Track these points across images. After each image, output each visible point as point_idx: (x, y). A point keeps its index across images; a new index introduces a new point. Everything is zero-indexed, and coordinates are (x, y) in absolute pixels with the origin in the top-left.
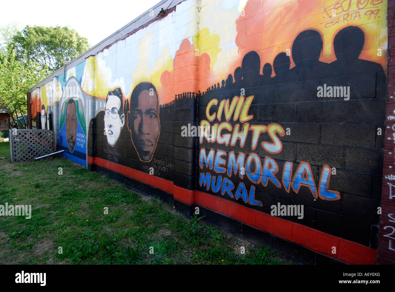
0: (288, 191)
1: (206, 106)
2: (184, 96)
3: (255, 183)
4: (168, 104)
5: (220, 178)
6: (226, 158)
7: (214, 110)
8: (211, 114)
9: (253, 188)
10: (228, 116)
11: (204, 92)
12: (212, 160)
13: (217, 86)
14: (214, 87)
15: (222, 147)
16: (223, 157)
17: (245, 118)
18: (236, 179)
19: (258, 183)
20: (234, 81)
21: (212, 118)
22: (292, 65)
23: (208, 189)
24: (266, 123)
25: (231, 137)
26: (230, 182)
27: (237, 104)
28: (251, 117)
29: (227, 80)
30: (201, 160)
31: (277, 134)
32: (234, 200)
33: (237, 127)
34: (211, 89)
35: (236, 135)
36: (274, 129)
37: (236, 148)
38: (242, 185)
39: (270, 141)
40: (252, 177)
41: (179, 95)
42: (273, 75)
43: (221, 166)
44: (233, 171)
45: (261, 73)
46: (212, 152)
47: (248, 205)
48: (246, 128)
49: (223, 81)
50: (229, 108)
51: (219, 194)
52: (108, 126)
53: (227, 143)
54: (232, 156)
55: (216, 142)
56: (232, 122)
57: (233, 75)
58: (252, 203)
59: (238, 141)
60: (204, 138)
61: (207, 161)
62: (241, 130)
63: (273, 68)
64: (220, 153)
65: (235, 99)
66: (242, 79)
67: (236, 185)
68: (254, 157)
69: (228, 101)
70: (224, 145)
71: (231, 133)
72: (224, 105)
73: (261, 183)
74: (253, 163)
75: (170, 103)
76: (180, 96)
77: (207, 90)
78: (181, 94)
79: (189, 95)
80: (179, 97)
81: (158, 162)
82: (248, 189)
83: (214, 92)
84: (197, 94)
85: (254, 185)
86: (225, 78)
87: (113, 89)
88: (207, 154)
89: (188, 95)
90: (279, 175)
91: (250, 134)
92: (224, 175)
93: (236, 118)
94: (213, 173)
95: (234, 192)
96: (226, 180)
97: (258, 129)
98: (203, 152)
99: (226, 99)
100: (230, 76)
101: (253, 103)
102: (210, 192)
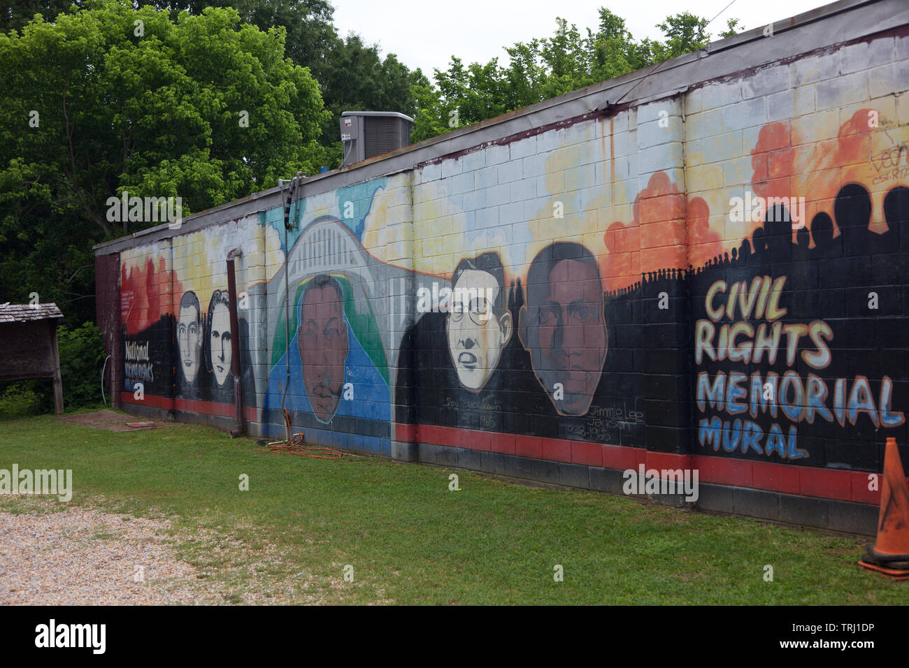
0: (843, 425)
1: (705, 294)
2: (660, 275)
3: (795, 420)
4: (625, 289)
5: (738, 423)
6: (746, 385)
7: (720, 300)
8: (715, 308)
9: (793, 430)
10: (746, 312)
11: (699, 268)
12: (721, 391)
13: (724, 258)
14: (719, 260)
15: (739, 366)
16: (740, 384)
17: (773, 313)
18: (764, 419)
19: (800, 419)
20: (753, 251)
21: (717, 316)
22: (837, 232)
23: (716, 446)
24: (807, 320)
25: (754, 347)
26: (756, 428)
27: (759, 291)
28: (783, 312)
29: (740, 249)
30: (700, 396)
31: (823, 338)
32: (764, 457)
33: (763, 329)
34: (713, 263)
35: (761, 343)
36: (819, 329)
37: (764, 368)
38: (775, 428)
39: (813, 348)
40: (791, 412)
41: (649, 273)
42: (812, 245)
43: (739, 400)
44: (759, 408)
45: (795, 240)
46: (720, 378)
47: (787, 461)
48: (777, 330)
49: (734, 250)
50: (747, 297)
51: (737, 453)
52: (461, 344)
53: (746, 358)
54: (756, 379)
55: (727, 359)
56: (754, 321)
57: (751, 240)
58: (793, 456)
59: (766, 353)
60: (705, 354)
61: (711, 396)
62: (769, 333)
63: (810, 233)
64: (736, 378)
65: (757, 282)
66: (766, 247)
67: (766, 430)
68: (792, 377)
69: (744, 286)
70: (742, 362)
71: (753, 340)
72: (739, 292)
73: (805, 419)
74: (791, 387)
75: (629, 288)
76: (653, 276)
77: (706, 263)
78: (655, 273)
79: (671, 273)
80: (650, 278)
81: (605, 411)
82: (786, 433)
83: (718, 269)
84: (686, 271)
85: (794, 424)
86: (738, 245)
87: (473, 255)
88: (712, 381)
89: (669, 275)
90: (829, 401)
91: (784, 340)
92: (745, 416)
93: (759, 313)
94: (725, 416)
95: (762, 443)
96: (749, 425)
97: (795, 332)
98: (703, 379)
99: (741, 281)
100: (745, 242)
101: (784, 289)
102: (722, 452)
